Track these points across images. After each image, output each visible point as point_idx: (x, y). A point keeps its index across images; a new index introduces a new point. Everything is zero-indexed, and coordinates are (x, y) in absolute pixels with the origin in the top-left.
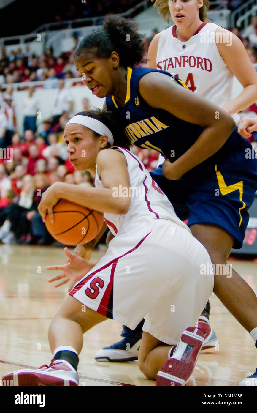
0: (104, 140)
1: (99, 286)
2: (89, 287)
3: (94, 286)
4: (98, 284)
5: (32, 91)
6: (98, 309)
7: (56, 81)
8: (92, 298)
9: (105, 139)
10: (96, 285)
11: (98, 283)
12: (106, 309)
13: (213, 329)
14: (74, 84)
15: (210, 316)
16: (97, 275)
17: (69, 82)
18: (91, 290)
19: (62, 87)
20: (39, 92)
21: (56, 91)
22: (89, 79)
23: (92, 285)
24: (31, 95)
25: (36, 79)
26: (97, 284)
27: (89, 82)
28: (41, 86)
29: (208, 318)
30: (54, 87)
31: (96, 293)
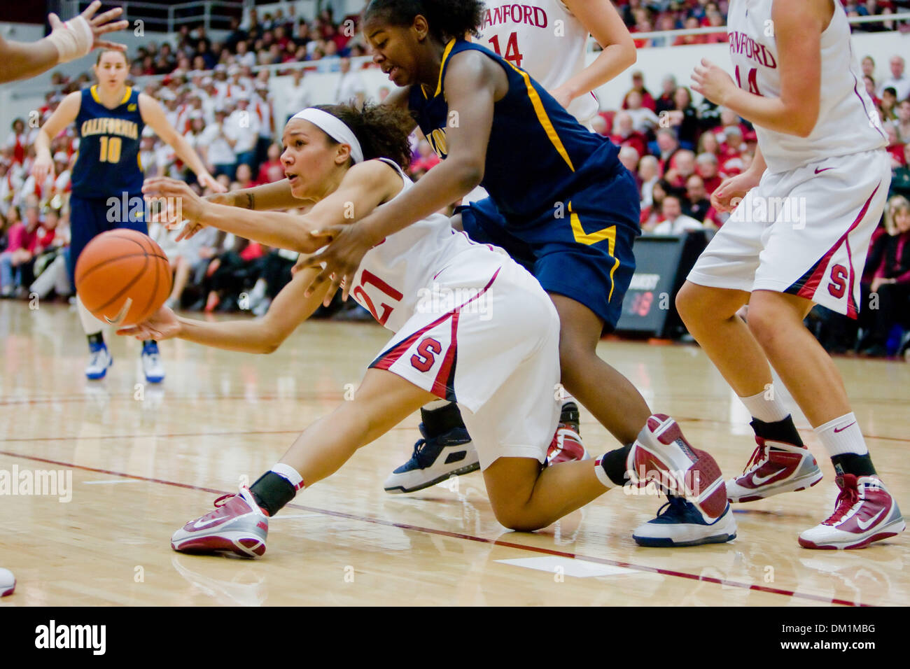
0: (344, 151)
1: (433, 350)
2: (417, 354)
3: (425, 352)
4: (432, 348)
5: (300, 75)
6: (433, 388)
7: (337, 61)
8: (422, 371)
9: (346, 149)
10: (428, 349)
11: (431, 346)
12: (444, 387)
13: (587, 452)
14: (366, 66)
15: (581, 428)
16: (427, 334)
17: (357, 61)
18: (419, 358)
19: (346, 69)
20: (310, 78)
21: (336, 77)
22: (380, 57)
23: (421, 349)
24: (297, 83)
25: (305, 58)
26: (430, 349)
27: (380, 61)
28: (313, 69)
29: (578, 432)
30: (333, 70)
31: (429, 363)
